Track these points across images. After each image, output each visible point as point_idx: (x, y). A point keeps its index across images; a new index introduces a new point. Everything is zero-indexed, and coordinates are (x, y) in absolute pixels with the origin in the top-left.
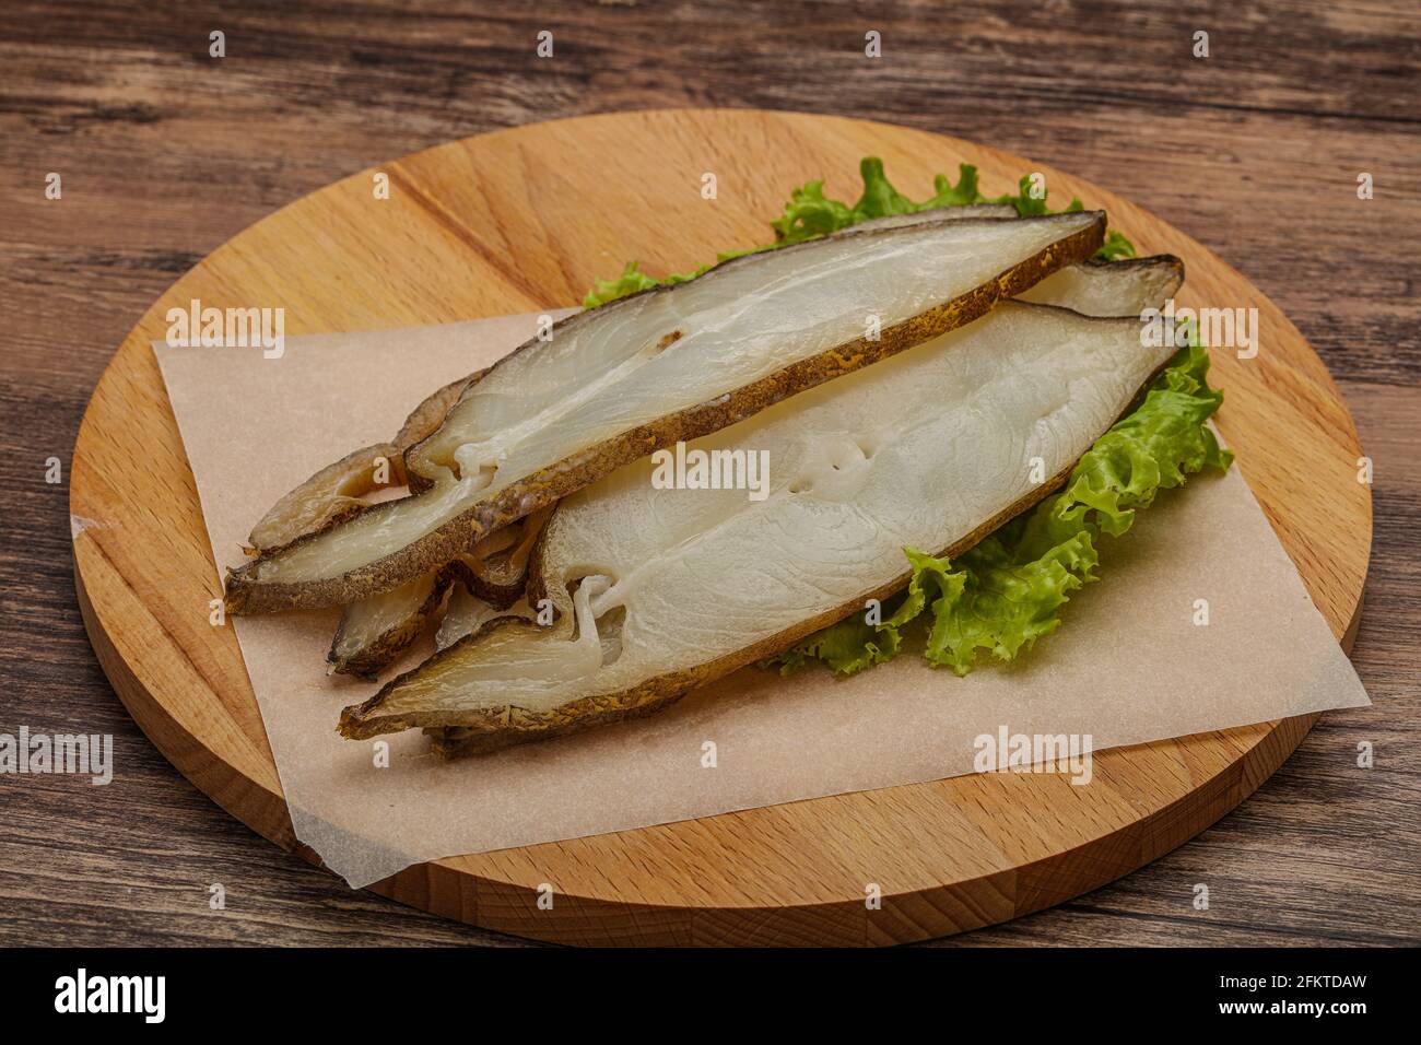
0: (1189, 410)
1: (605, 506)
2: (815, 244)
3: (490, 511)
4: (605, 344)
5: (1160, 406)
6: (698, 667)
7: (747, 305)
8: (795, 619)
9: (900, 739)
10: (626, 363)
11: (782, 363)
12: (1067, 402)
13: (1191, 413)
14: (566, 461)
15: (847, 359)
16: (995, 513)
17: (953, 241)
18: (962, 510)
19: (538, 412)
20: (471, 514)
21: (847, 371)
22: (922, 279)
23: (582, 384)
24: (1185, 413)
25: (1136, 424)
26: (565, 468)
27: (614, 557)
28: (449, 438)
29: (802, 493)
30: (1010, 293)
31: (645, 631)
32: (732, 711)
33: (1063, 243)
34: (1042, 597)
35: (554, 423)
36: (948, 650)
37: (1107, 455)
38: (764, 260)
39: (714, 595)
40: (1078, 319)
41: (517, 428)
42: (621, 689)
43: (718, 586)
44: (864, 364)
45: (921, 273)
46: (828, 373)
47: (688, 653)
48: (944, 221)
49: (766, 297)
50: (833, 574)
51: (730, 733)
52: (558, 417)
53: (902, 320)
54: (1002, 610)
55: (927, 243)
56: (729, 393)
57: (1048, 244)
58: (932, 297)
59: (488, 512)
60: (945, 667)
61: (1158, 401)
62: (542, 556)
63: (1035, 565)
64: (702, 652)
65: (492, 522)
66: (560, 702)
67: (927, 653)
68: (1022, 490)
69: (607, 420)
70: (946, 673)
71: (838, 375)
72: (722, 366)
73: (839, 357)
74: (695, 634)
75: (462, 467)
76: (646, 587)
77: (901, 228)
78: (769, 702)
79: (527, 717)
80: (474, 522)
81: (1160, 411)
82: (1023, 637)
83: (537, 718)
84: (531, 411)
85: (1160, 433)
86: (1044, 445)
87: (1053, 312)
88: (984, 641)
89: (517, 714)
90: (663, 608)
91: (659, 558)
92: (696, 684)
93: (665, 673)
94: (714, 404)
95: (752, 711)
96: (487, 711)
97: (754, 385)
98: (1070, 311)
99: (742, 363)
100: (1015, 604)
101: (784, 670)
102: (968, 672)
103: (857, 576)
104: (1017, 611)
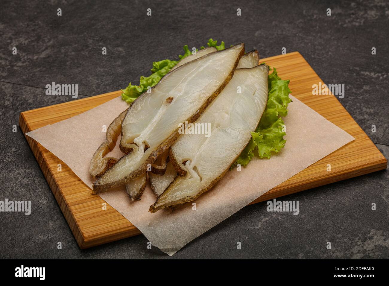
0: (285, 83)
1: (181, 143)
2: (180, 68)
3: (156, 153)
4: (149, 105)
5: (278, 84)
6: (220, 175)
7: (183, 87)
8: (234, 157)
9: (268, 177)
10: (161, 108)
11: (205, 99)
12: (257, 90)
13: (286, 84)
14: (170, 136)
15: (216, 94)
16: (259, 120)
17: (216, 59)
18: (252, 121)
19: (147, 126)
20: (152, 155)
21: (216, 96)
22: (218, 70)
23: (153, 116)
24: (285, 84)
25: (275, 90)
26: (170, 138)
27: (189, 155)
28: (127, 137)
29: (218, 127)
30: (235, 68)
31: (204, 171)
32: (228, 182)
33: (240, 53)
34: (280, 135)
35: (155, 127)
36: (265, 154)
37: (274, 99)
38: (170, 75)
39: (215, 157)
40: (248, 69)
41: (145, 131)
42: (207, 186)
43: (214, 155)
44: (219, 94)
45: (217, 68)
46: (214, 98)
47: (216, 173)
48: (207, 55)
49: (186, 84)
50: (236, 145)
51: (232, 188)
52: (155, 126)
53: (223, 81)
54: (269, 141)
55: (211, 61)
56: (199, 109)
57: (238, 54)
58: (224, 74)
59: (155, 153)
60: (265, 158)
61: (277, 83)
62: (175, 160)
63: (271, 128)
64: (219, 172)
65: (157, 155)
66: (196, 193)
67: (260, 155)
68: (261, 113)
69: (173, 123)
70: (266, 159)
71: (215, 98)
72: (191, 103)
73: (215, 94)
74: (215, 168)
75: (137, 144)
76: (199, 161)
77: (198, 59)
78: (234, 178)
79: (191, 199)
80: (153, 156)
81: (280, 85)
82: (279, 146)
83: (192, 198)
84: (145, 126)
85: (283, 91)
86: (258, 101)
87: (243, 69)
88: (271, 149)
89: (189, 198)
90: (205, 164)
91: (198, 152)
92: (221, 179)
93: (214, 179)
94: (197, 113)
95: (232, 181)
96: (182, 199)
97: (203, 106)
98: (246, 68)
99: (195, 101)
100: (273, 139)
101: (231, 169)
102: (270, 157)
103: (241, 143)
104: (274, 140)
